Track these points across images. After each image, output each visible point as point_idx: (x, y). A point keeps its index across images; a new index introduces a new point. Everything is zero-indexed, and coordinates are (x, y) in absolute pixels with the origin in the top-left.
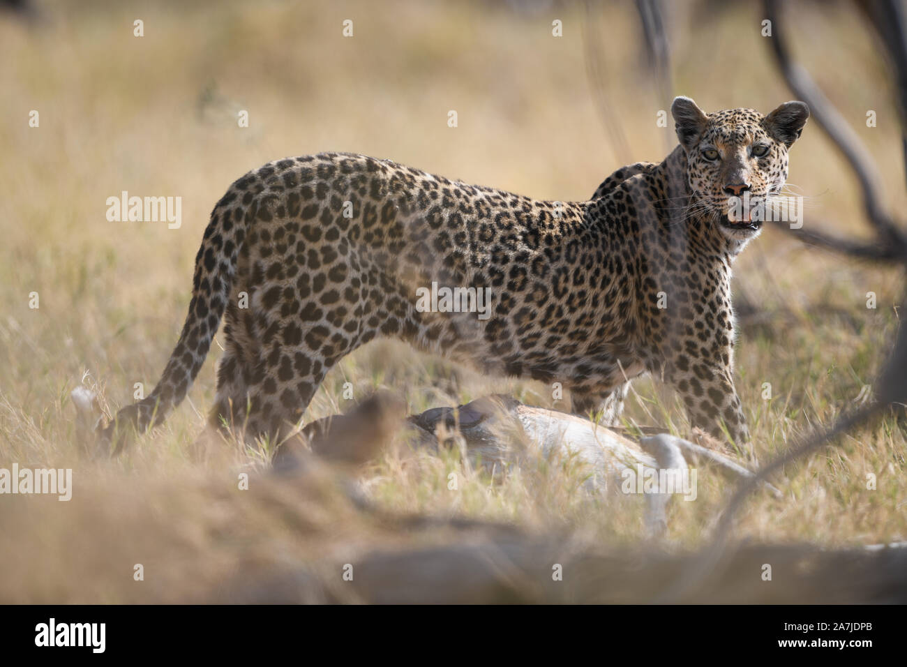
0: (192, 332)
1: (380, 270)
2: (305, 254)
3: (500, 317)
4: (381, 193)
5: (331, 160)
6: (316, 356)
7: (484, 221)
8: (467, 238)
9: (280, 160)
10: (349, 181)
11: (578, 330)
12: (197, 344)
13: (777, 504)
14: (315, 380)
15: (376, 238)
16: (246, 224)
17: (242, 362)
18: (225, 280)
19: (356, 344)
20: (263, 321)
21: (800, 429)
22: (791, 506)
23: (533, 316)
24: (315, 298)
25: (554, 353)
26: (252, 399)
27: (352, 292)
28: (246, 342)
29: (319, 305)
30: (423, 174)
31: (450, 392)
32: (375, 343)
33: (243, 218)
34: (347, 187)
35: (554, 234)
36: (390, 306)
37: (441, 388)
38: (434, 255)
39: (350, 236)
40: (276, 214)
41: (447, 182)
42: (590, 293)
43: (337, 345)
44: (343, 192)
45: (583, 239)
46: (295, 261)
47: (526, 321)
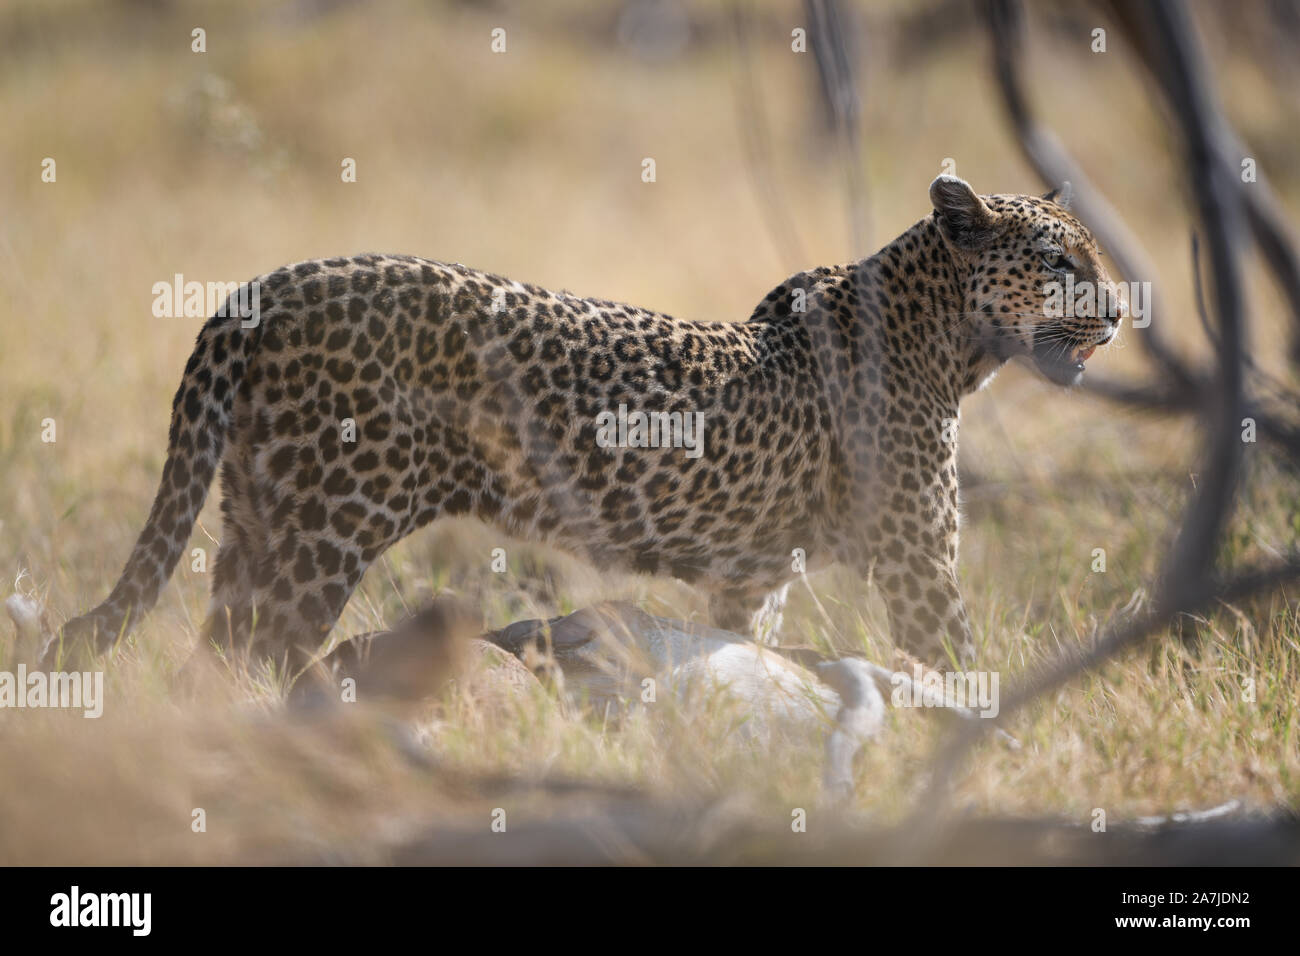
0: (167, 508)
1: (444, 424)
2: (331, 399)
3: (624, 486)
4: (441, 314)
5: (373, 265)
6: (348, 545)
7: (598, 349)
8: (572, 375)
9: (300, 263)
10: (396, 297)
11: (741, 508)
12: (173, 525)
13: (1013, 758)
14: (349, 579)
15: (437, 378)
16: (246, 353)
17: (248, 553)
18: (215, 434)
19: (408, 528)
20: (270, 494)
21: (1046, 651)
22: (1033, 762)
23: (674, 486)
24: (345, 461)
25: (706, 539)
26: (258, 609)
27: (398, 455)
28: (252, 524)
29: (351, 473)
30: (509, 283)
31: (543, 598)
32: (434, 527)
33: (243, 344)
34: (392, 305)
35: (704, 368)
36: (459, 473)
37: (531, 591)
38: (522, 399)
39: (397, 375)
40: (289, 341)
41: (544, 295)
42: (761, 457)
43: (378, 531)
44: (388, 312)
45: (751, 378)
46: (316, 410)
47: (663, 493)
